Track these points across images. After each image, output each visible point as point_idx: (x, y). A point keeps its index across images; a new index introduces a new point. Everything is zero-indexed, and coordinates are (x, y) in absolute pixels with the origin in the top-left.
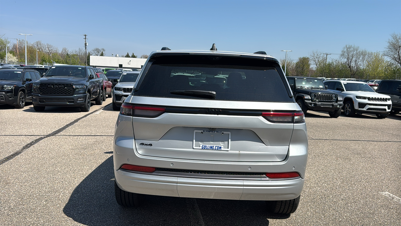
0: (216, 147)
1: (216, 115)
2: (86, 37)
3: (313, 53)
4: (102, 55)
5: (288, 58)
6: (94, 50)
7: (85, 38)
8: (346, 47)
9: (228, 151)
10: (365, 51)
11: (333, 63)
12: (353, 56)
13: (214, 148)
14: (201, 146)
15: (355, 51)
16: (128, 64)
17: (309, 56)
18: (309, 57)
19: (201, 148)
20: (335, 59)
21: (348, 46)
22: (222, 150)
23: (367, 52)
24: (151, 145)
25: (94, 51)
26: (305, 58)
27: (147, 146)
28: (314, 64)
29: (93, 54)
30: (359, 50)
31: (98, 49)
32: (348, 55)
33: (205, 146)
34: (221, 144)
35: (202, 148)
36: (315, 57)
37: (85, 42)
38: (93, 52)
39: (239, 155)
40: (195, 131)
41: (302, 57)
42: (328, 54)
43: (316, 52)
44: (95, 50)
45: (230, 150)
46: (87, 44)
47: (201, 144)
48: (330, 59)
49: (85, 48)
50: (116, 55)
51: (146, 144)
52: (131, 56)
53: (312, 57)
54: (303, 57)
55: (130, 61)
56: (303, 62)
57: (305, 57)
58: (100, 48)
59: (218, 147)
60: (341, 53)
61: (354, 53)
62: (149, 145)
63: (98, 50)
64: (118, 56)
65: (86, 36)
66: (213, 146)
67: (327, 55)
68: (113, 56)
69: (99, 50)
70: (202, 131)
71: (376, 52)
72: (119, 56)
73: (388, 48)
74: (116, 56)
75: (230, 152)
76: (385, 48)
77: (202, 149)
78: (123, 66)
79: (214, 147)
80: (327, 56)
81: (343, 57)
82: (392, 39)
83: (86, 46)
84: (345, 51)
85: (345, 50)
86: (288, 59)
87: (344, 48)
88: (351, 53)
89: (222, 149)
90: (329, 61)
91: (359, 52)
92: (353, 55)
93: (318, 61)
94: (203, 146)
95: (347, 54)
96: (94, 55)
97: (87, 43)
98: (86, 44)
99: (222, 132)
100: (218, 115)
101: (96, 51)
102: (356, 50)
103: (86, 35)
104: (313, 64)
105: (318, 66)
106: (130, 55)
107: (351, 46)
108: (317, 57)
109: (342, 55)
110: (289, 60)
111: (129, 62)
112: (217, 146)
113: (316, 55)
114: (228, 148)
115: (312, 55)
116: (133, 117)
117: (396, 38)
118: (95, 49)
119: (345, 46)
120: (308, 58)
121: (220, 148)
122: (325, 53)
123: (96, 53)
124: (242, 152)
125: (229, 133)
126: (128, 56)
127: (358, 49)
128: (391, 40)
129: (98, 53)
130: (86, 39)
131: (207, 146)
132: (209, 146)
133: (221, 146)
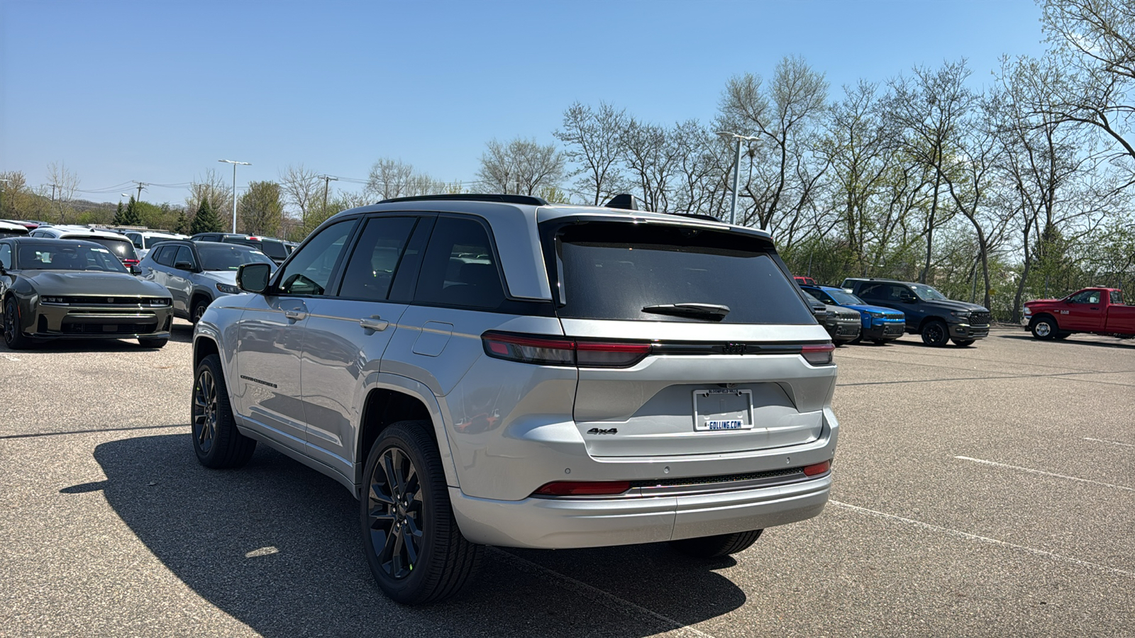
0: (732, 422)
1: (739, 356)
3: (290, 174)
5: (216, 180)
8: (380, 166)
9: (749, 429)
10: (426, 178)
11: (346, 203)
12: (400, 188)
13: (728, 425)
14: (708, 423)
15: (404, 178)
17: (281, 180)
18: (279, 183)
19: (708, 428)
20: (350, 193)
21: (384, 163)
22: (741, 427)
23: (432, 182)
24: (614, 431)
26: (268, 185)
27: (607, 435)
28: (296, 203)
30: (412, 175)
32: (387, 185)
33: (715, 423)
34: (739, 417)
35: (711, 428)
36: (297, 185)
39: (768, 436)
40: (696, 393)
41: (259, 182)
42: (330, 177)
43: (298, 170)
45: (754, 428)
47: (708, 419)
48: (340, 192)
51: (604, 429)
53: (289, 185)
54: (263, 183)
56: (263, 196)
57: (268, 181)
59: (736, 422)
60: (367, 179)
61: (402, 180)
62: (610, 431)
66: (727, 421)
67: (327, 181)
70: (708, 391)
71: (453, 181)
73: (480, 173)
75: (753, 431)
76: (476, 174)
79: (730, 424)
80: (327, 184)
81: (374, 189)
82: (490, 156)
84: (378, 174)
85: (379, 172)
86: (215, 184)
87: (376, 167)
88: (395, 181)
89: (743, 426)
90: (335, 196)
91: (414, 179)
92: (398, 186)
93: (306, 195)
94: (711, 423)
95: (383, 183)
99: (739, 391)
102: (406, 173)
104: (292, 202)
105: (306, 208)
107: (393, 163)
108: (301, 185)
109: (372, 185)
110: (220, 185)
112: (734, 421)
113: (299, 179)
114: (750, 423)
115: (290, 178)
116: (580, 369)
117: (499, 152)
119: (379, 163)
120: (276, 186)
121: (739, 424)
122: (322, 175)
124: (770, 429)
125: (750, 392)
127: (410, 173)
128: (487, 155)
131: (719, 421)
132: (721, 421)
133: (739, 420)
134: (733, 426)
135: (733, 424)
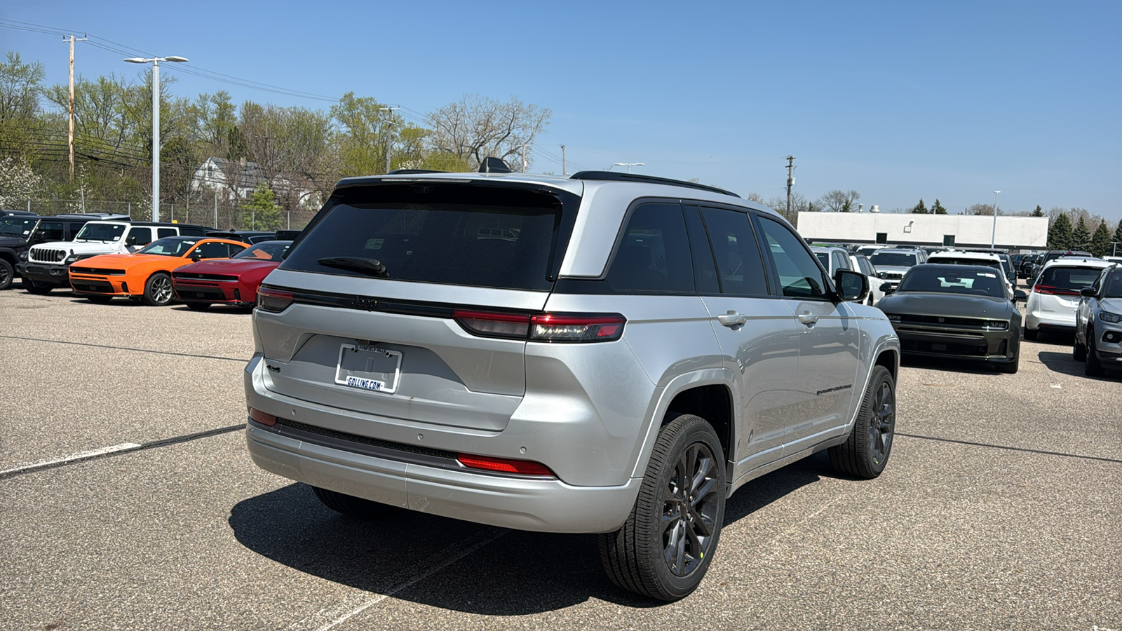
0: (372, 382)
1: (366, 312)
2: (791, 162)
4: (846, 209)
6: (828, 196)
7: (789, 165)
9: (391, 394)
13: (368, 386)
14: (348, 378)
16: (904, 232)
19: (346, 383)
22: (381, 390)
25: (828, 198)
29: (824, 206)
31: (840, 192)
33: (354, 379)
34: (382, 378)
35: (349, 384)
37: (790, 175)
38: (824, 202)
39: (410, 406)
40: (343, 346)
44: (830, 196)
45: (394, 393)
46: (793, 182)
47: (349, 375)
49: (787, 193)
50: (872, 208)
51: (273, 367)
52: (929, 209)
55: (912, 222)
58: (845, 191)
59: (375, 383)
62: (276, 369)
63: (839, 195)
64: (877, 210)
65: (793, 160)
66: (367, 380)
68: (861, 210)
69: (843, 195)
70: (354, 346)
72: (879, 209)
74: (873, 210)
75: (393, 396)
77: (348, 386)
78: (888, 239)
79: (369, 384)
83: (790, 185)
94: (351, 378)
96: (828, 211)
97: (794, 179)
98: (789, 181)
99: (387, 351)
100: (370, 311)
101: (833, 200)
103: (791, 158)
106: (928, 206)
111: (908, 225)
112: (374, 381)
114: (391, 387)
118: (831, 193)
121: (379, 385)
123: (834, 206)
124: (415, 399)
125: (400, 354)
126: (920, 209)
129: (838, 204)
130: (792, 168)
131: (358, 378)
132: (361, 379)
133: (379, 382)
134: (372, 386)
135: (372, 384)
